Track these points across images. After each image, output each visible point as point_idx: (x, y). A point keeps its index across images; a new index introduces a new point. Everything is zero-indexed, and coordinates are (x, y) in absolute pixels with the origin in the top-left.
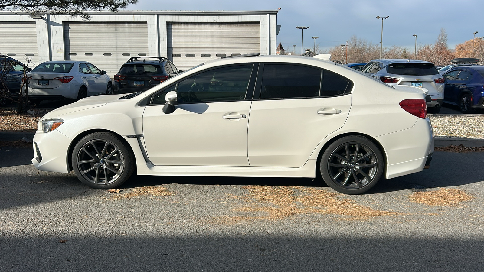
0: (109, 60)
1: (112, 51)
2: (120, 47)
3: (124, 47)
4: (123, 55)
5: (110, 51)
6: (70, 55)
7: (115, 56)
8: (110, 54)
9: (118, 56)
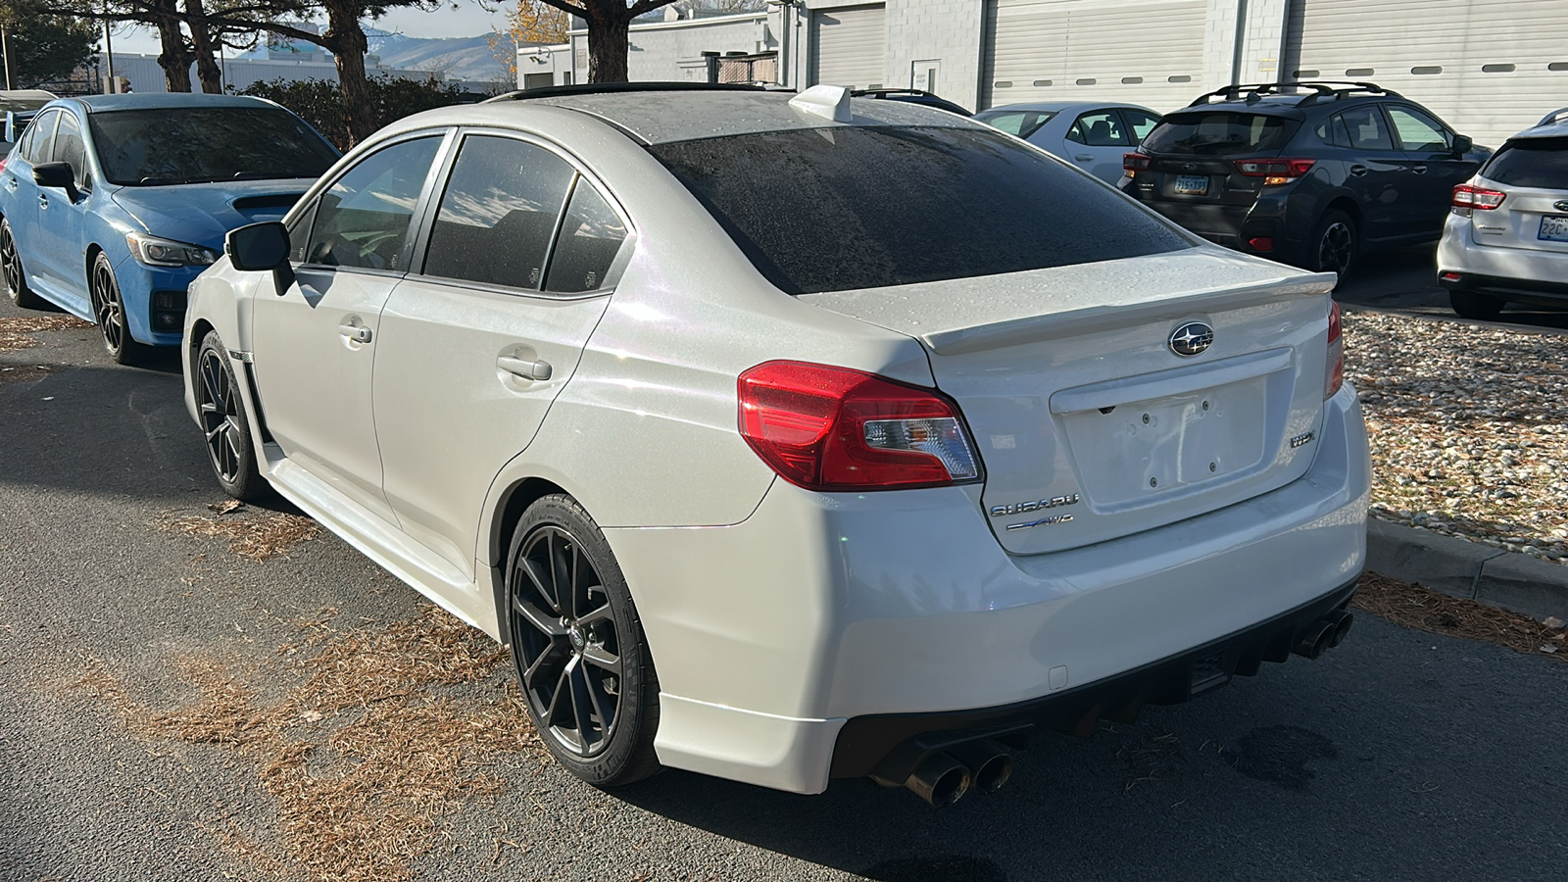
0: (1431, 91)
1: (1447, 55)
2: (1479, 38)
3: (1495, 37)
4: (1486, 69)
5: (1437, 55)
6: (1297, 77)
7: (1455, 75)
8: (1436, 70)
9: (1467, 75)
